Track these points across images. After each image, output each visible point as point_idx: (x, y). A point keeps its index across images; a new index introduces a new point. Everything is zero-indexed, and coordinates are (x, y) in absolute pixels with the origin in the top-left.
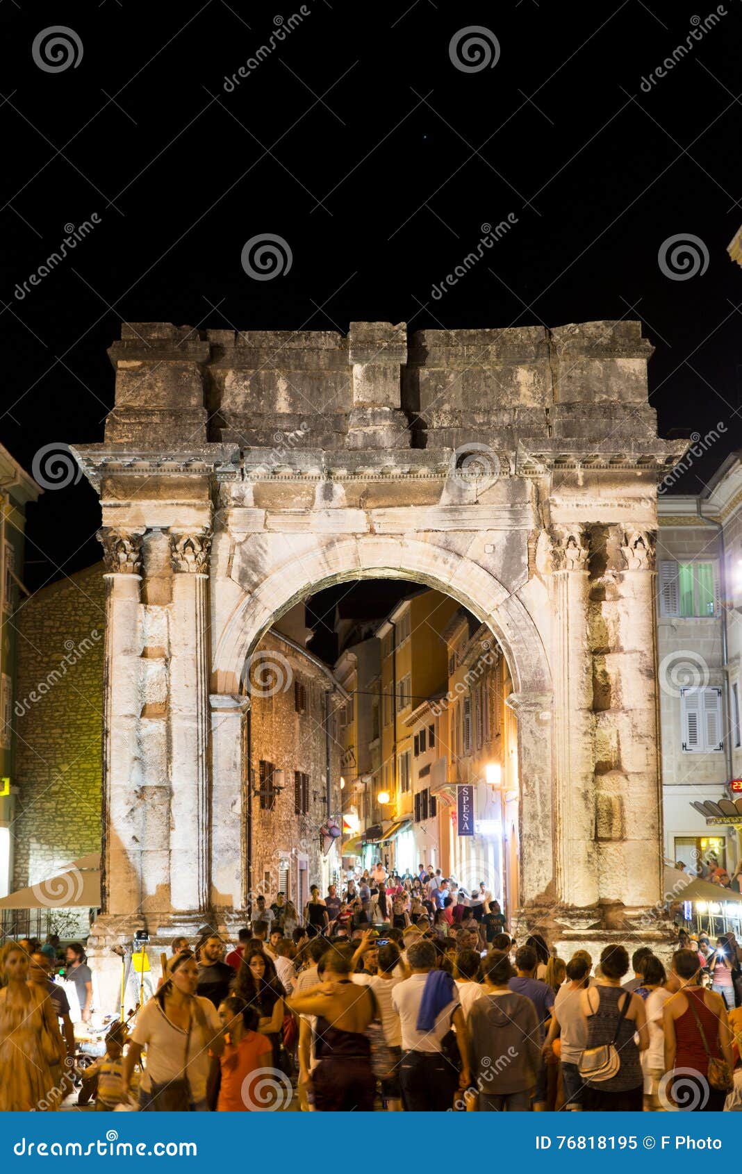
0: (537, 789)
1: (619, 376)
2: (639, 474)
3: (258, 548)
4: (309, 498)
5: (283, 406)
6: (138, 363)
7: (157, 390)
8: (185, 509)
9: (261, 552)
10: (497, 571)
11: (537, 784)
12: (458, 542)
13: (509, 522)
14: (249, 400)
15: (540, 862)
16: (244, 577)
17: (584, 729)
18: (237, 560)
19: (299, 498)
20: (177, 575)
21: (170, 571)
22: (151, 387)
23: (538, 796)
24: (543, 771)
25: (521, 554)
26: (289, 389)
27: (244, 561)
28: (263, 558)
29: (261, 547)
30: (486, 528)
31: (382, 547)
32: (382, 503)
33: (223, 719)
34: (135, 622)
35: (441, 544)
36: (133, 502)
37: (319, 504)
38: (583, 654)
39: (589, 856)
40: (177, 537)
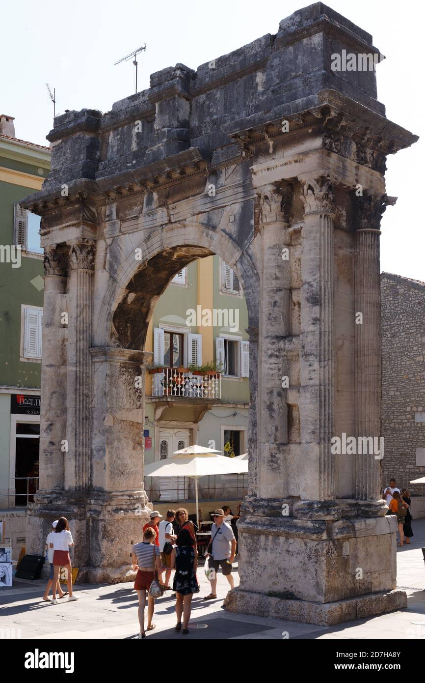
2: (310, 131)
3: (117, 247)
4: (141, 206)
5: (134, 146)
6: (61, 140)
7: (67, 155)
9: (119, 249)
12: (215, 217)
13: (243, 195)
14: (119, 147)
16: (111, 267)
17: (270, 352)
18: (108, 257)
19: (136, 207)
25: (251, 218)
27: (111, 256)
28: (120, 254)
29: (119, 246)
30: (230, 204)
31: (175, 232)
32: (175, 199)
33: (100, 363)
34: (54, 305)
35: (205, 222)
36: (51, 229)
37: (145, 210)
38: (273, 290)
39: (272, 456)
40: (69, 247)
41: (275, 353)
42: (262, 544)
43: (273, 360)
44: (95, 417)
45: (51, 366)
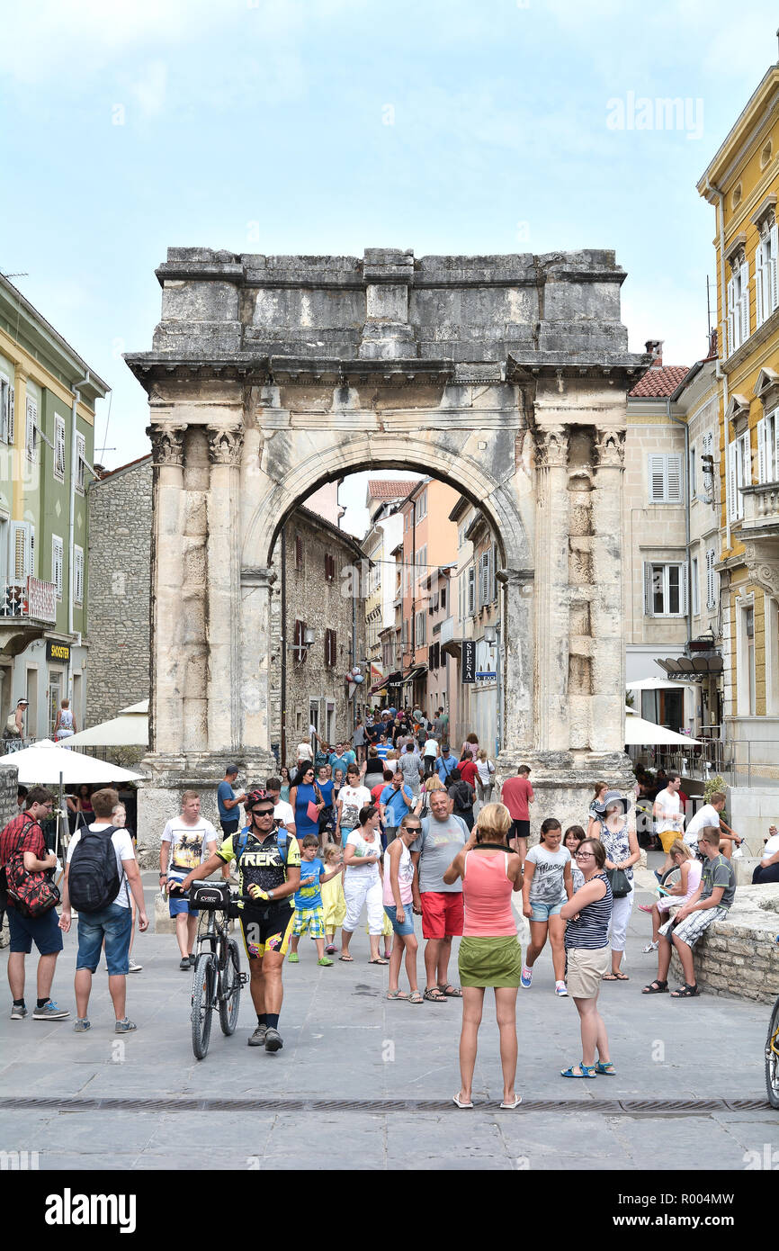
0: (519, 650)
1: (597, 297)
2: (612, 382)
3: (284, 443)
4: (328, 400)
5: (306, 320)
6: (182, 283)
7: (197, 306)
8: (221, 409)
9: (287, 446)
10: (488, 465)
11: (520, 647)
12: (456, 440)
13: (499, 423)
14: (277, 315)
15: (521, 712)
16: (271, 468)
17: (560, 600)
18: (266, 453)
19: (319, 401)
20: (215, 466)
21: (207, 462)
22: (192, 303)
23: (520, 658)
24: (524, 636)
25: (509, 450)
26: (311, 306)
27: (271, 454)
28: (287, 452)
29: (286, 442)
30: (480, 428)
31: (391, 443)
32: (390, 405)
33: (252, 589)
34: (178, 505)
35: (440, 441)
36: (176, 402)
37: (337, 406)
38: (561, 536)
39: (562, 708)
40: (214, 433)
41: (566, 602)
42: (559, 798)
43: (563, 608)
44: (243, 658)
45: (175, 586)
